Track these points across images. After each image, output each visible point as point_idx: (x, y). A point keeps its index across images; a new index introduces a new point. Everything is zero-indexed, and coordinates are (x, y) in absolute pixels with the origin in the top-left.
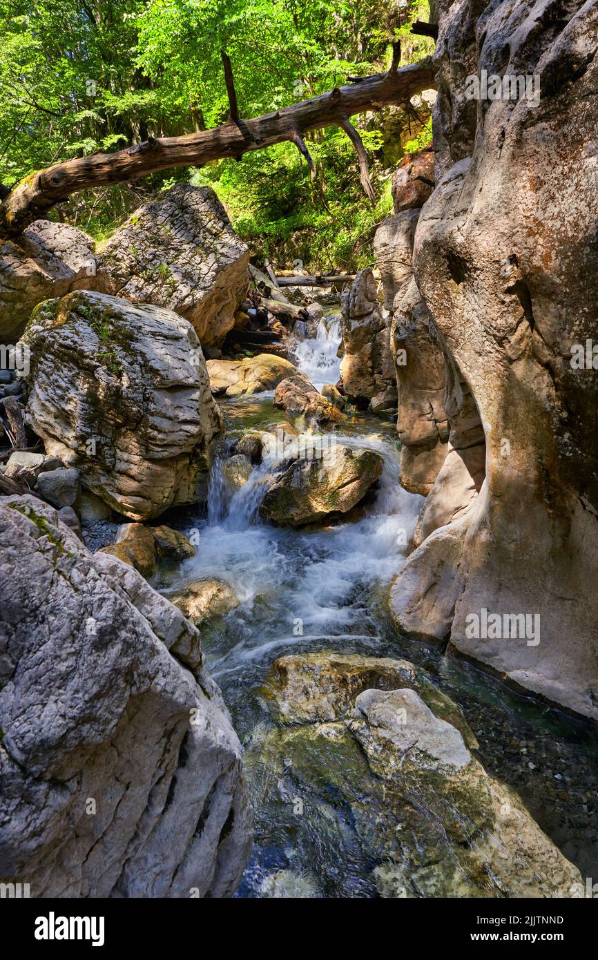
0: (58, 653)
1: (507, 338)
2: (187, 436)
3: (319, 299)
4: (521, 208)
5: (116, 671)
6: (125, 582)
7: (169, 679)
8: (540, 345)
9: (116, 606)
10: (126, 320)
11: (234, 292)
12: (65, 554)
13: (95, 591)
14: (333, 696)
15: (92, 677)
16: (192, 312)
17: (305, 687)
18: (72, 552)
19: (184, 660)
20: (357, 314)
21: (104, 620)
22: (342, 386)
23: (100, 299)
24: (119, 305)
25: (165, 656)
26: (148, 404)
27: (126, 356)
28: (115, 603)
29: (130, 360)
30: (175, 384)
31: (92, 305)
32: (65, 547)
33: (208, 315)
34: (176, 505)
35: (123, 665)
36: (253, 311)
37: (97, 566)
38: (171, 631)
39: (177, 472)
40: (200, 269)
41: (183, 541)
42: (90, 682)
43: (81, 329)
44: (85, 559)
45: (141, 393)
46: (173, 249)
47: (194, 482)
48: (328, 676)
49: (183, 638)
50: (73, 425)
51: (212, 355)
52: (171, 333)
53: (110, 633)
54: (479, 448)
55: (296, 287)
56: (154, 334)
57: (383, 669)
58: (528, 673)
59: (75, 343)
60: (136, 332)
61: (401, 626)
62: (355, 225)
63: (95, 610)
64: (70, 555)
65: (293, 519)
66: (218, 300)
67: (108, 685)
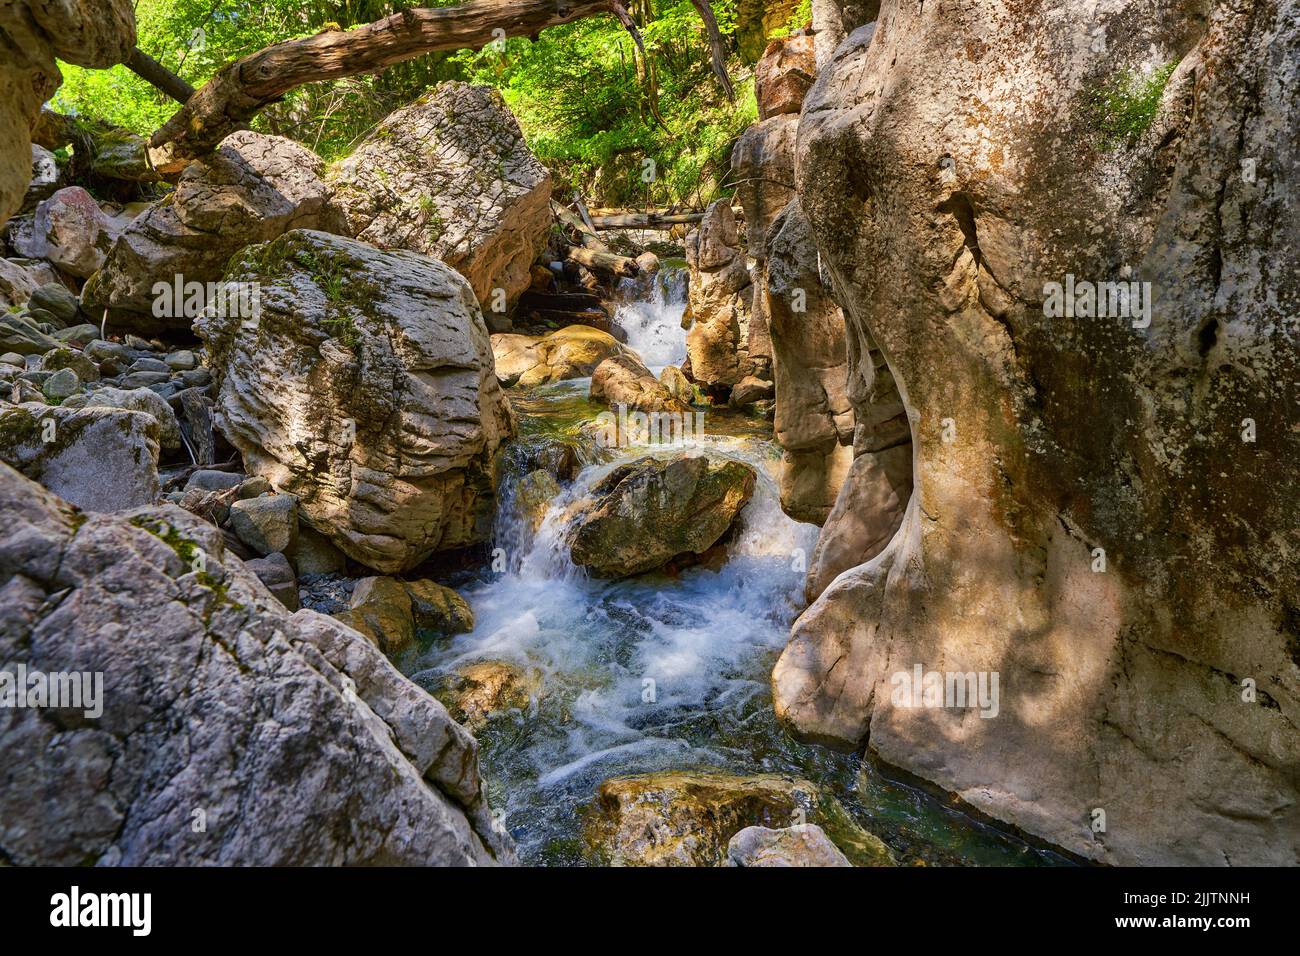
0: (205, 789)
1: (941, 279)
2: (461, 442)
3: (654, 247)
4: (955, 86)
5: (316, 819)
6: (348, 659)
7: (420, 828)
8: (991, 287)
9: (318, 698)
10: (368, 270)
11: (530, 238)
12: (229, 606)
13: (281, 671)
14: (692, 840)
15: (268, 833)
16: (469, 264)
17: (648, 828)
18: (241, 601)
19: (450, 792)
20: (709, 264)
21: (294, 724)
22: (690, 369)
23: (329, 241)
24: (358, 248)
25: (415, 786)
26: (401, 394)
27: (368, 322)
28: (317, 692)
29: (373, 328)
30: (441, 364)
31: (317, 249)
32: (230, 593)
33: (492, 270)
34: (444, 547)
35: (330, 807)
36: (558, 265)
37: (288, 628)
38: (428, 742)
39: (446, 497)
40: (480, 202)
41: (455, 603)
42: (265, 843)
43: (300, 285)
44: (266, 614)
45: (390, 377)
46: (440, 173)
47: (472, 513)
48: (684, 808)
49: (449, 754)
50: (286, 427)
51: (498, 327)
52: (436, 288)
53: (307, 748)
54: (900, 450)
55: (620, 231)
56: (410, 290)
57: (769, 793)
58: (992, 792)
59: (290, 304)
60: (382, 286)
61: (793, 725)
62: (701, 145)
63: (278, 705)
64: (236, 608)
65: (622, 565)
66: (507, 248)
67: (301, 846)
